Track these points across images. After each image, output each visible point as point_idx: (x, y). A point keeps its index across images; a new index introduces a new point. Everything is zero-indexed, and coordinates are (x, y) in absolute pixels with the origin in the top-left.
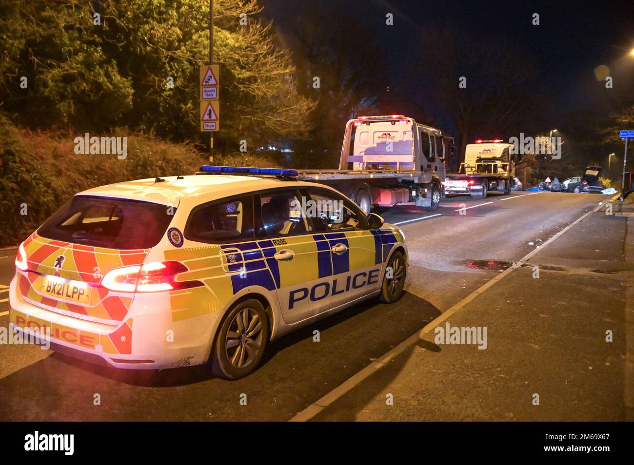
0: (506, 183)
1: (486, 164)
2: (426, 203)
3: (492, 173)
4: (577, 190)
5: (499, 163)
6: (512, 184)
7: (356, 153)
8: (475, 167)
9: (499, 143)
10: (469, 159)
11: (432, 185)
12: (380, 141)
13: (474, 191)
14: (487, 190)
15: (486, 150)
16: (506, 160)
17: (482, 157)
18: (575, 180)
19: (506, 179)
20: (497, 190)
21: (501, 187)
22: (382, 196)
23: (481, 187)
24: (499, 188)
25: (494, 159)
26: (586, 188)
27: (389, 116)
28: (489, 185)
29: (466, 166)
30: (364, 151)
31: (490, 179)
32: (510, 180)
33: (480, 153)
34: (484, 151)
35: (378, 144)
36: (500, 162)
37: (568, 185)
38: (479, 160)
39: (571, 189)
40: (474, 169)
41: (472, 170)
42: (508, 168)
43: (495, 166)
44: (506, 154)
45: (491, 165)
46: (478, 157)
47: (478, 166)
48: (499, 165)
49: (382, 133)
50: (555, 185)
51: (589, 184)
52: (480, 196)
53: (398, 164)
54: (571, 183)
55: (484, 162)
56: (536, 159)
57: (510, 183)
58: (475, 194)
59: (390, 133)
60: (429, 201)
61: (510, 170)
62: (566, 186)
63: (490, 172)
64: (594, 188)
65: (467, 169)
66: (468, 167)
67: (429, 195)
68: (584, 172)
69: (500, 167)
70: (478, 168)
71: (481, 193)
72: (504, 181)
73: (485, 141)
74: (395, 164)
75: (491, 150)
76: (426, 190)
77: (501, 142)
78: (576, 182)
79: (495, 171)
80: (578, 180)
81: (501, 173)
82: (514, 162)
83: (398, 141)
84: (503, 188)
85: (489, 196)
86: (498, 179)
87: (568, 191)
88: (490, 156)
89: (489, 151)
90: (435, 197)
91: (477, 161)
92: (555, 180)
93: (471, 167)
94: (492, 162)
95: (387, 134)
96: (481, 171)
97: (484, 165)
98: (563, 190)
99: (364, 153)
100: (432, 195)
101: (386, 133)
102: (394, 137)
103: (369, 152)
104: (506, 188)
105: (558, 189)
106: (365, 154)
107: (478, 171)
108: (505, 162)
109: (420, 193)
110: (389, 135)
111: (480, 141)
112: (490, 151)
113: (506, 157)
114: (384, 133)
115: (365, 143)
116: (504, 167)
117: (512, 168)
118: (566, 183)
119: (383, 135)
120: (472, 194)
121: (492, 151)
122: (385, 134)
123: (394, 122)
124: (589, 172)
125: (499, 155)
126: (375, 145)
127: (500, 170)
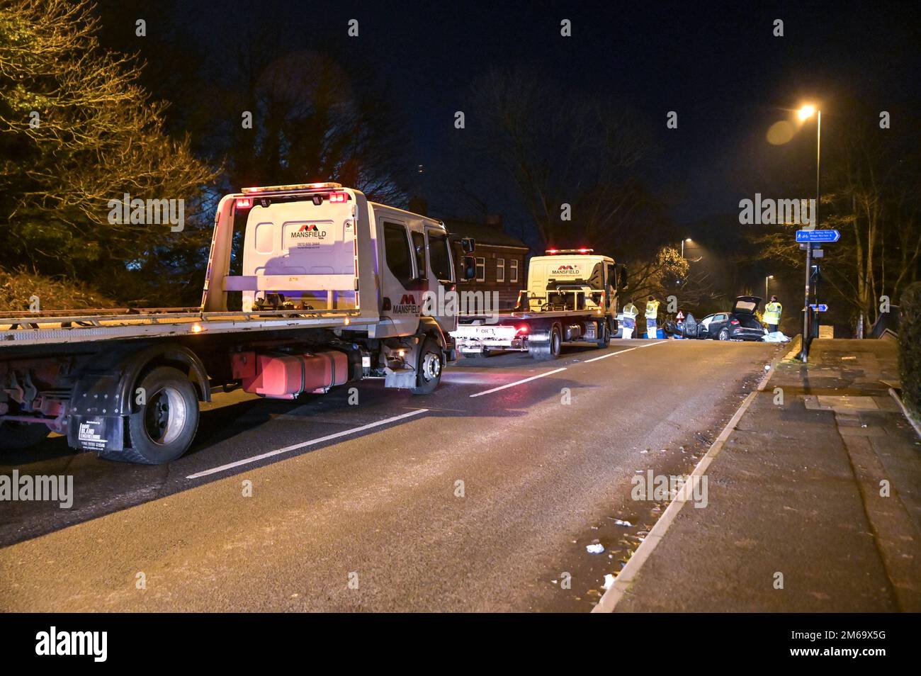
0: (599, 327)
1: (564, 292)
2: (406, 381)
3: (576, 309)
4: (723, 334)
5: (587, 291)
6: (612, 327)
7: (248, 269)
8: (545, 298)
9: (587, 253)
10: (536, 284)
11: (417, 340)
12: (295, 242)
13: (534, 344)
14: (560, 341)
15: (564, 268)
16: (600, 285)
17: (558, 279)
18: (720, 318)
19: (599, 320)
20: (581, 338)
21: (591, 335)
22: (266, 373)
23: (548, 338)
24: (587, 336)
25: (579, 283)
26: (737, 331)
27: (307, 185)
28: (564, 332)
29: (529, 295)
30: (263, 265)
31: (567, 321)
32: (607, 321)
33: (554, 272)
34: (560, 268)
35: (291, 250)
36: (589, 288)
37: (710, 326)
38: (553, 284)
39: (713, 333)
40: (543, 302)
41: (540, 303)
42: (602, 299)
43: (581, 296)
44: (599, 273)
45: (573, 294)
46: (550, 280)
47: (551, 295)
48: (586, 295)
49: (300, 226)
50: (689, 326)
51: (742, 324)
52: (546, 354)
53: (330, 295)
54: (714, 322)
55: (560, 289)
56: (661, 283)
57: (609, 326)
58: (537, 350)
59: (318, 225)
60: (411, 376)
61: (608, 304)
62: (707, 327)
63: (571, 307)
64: (749, 331)
65: (532, 302)
66: (532, 298)
67: (412, 362)
68: (732, 304)
69: (589, 298)
70: (550, 300)
71: (548, 350)
72: (595, 323)
73: (563, 251)
74: (323, 294)
75: (573, 267)
76: (401, 353)
77: (591, 253)
78: (722, 321)
79: (581, 305)
80: (724, 318)
81: (590, 308)
82: (614, 289)
83: (332, 242)
84: (594, 336)
85: (565, 351)
86: (584, 321)
87: (709, 335)
88: (573, 279)
89: (569, 269)
90: (427, 367)
91: (548, 288)
92: (688, 319)
93: (539, 298)
94: (576, 289)
95: (310, 228)
96: (556, 305)
97: (562, 293)
98: (701, 335)
99: (263, 270)
100: (420, 362)
101: (309, 225)
102: (324, 233)
103: (273, 267)
104: (599, 336)
105: (693, 332)
106: (265, 274)
107: (550, 305)
108: (598, 289)
109: (389, 359)
110: (315, 228)
111: (553, 251)
112: (571, 268)
113: (599, 279)
114: (305, 224)
115: (267, 248)
116: (595, 298)
117: (611, 300)
118: (707, 322)
119: (301, 230)
120: (531, 350)
121: (575, 270)
122: (307, 228)
123: (319, 199)
124: (741, 305)
125: (586, 275)
126: (286, 252)
127: (589, 303)
